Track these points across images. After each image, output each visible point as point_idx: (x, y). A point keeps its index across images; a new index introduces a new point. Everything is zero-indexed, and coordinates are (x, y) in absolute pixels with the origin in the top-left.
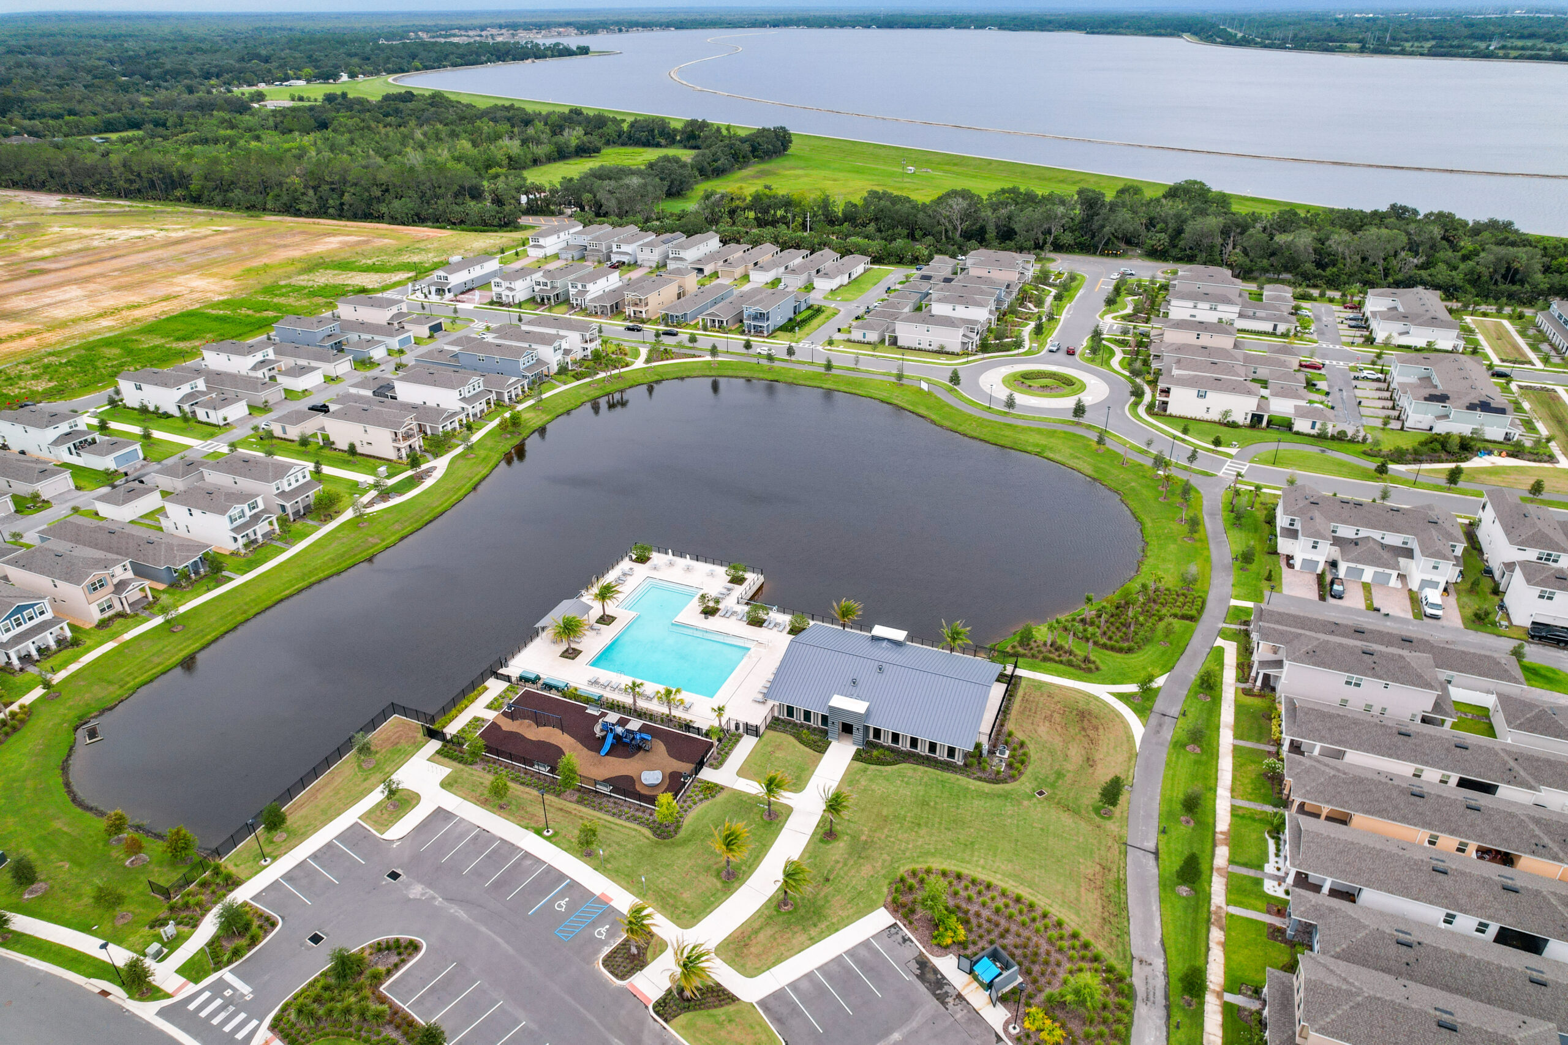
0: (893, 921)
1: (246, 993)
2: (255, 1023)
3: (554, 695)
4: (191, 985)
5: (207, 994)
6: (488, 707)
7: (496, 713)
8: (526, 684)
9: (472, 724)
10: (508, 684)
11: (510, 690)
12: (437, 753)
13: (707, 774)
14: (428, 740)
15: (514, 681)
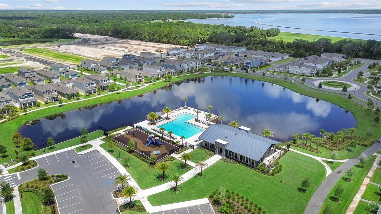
0: (209, 203)
1: (19, 178)
2: (16, 185)
3: (143, 132)
4: (9, 174)
5: (11, 176)
6: (124, 131)
7: (125, 133)
8: (137, 128)
9: (117, 134)
10: (133, 128)
11: (132, 129)
12: (104, 138)
13: (173, 155)
14: (104, 136)
15: (134, 127)
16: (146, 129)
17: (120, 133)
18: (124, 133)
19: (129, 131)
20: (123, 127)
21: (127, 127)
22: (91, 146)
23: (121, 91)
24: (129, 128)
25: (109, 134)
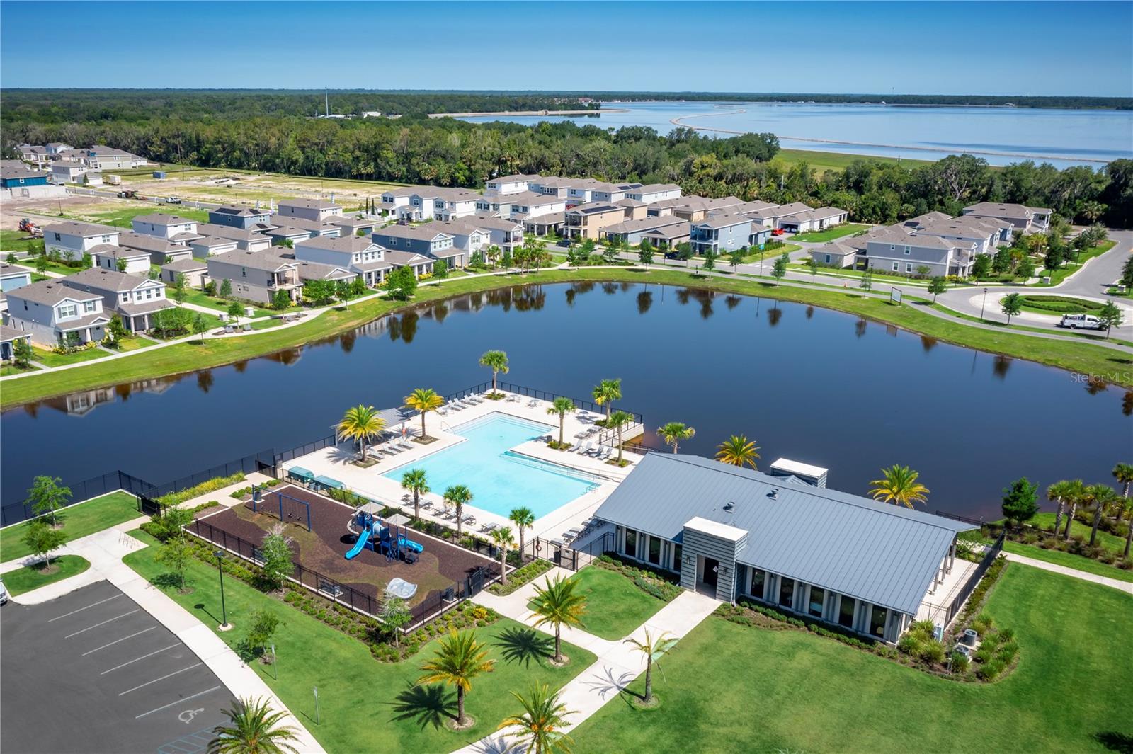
3: (322, 494)
6: (235, 496)
7: (240, 502)
8: (293, 481)
9: (204, 507)
10: (272, 479)
11: (269, 484)
12: (143, 527)
13: (483, 599)
14: (140, 516)
15: (280, 476)
16: (333, 484)
17: (214, 505)
18: (237, 502)
19: (256, 492)
20: (227, 475)
21: (246, 477)
22: (79, 564)
23: (208, 335)
24: (256, 479)
25: (165, 506)
